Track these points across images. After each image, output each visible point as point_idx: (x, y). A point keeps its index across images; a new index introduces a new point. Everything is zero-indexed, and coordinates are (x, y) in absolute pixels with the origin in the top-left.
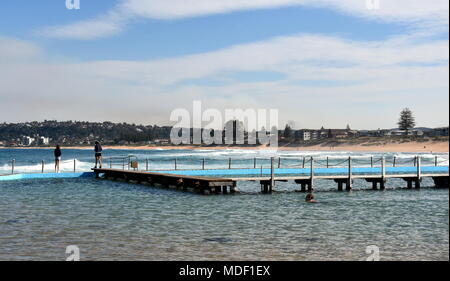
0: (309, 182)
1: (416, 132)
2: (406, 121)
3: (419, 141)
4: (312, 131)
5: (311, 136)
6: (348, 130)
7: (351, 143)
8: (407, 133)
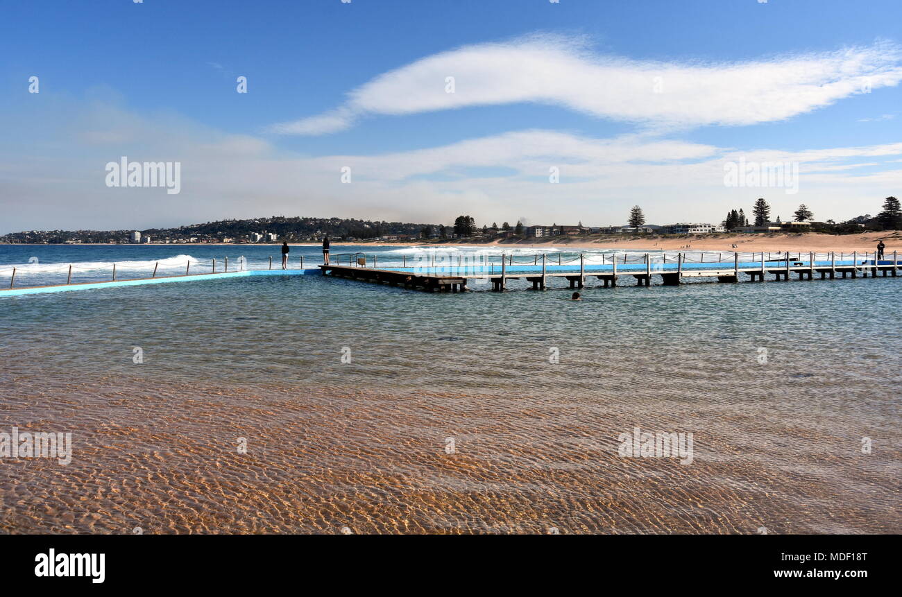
0: (541, 279)
1: (646, 230)
2: (636, 219)
3: (648, 238)
4: (544, 228)
5: (543, 233)
6: (580, 227)
7: (583, 240)
8: (637, 230)
